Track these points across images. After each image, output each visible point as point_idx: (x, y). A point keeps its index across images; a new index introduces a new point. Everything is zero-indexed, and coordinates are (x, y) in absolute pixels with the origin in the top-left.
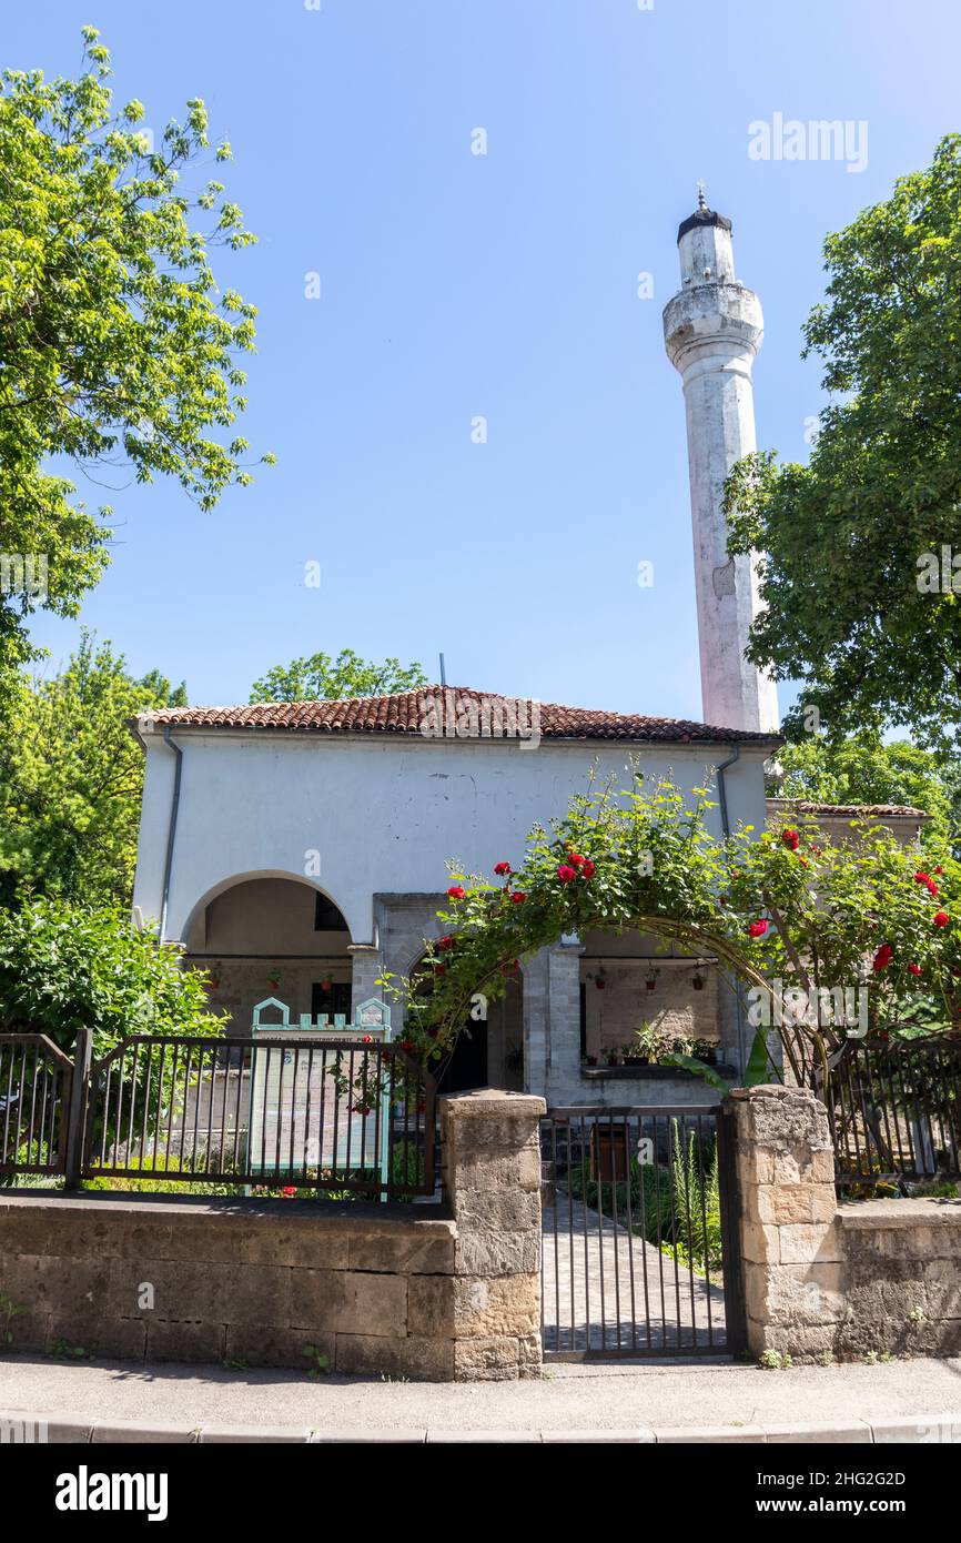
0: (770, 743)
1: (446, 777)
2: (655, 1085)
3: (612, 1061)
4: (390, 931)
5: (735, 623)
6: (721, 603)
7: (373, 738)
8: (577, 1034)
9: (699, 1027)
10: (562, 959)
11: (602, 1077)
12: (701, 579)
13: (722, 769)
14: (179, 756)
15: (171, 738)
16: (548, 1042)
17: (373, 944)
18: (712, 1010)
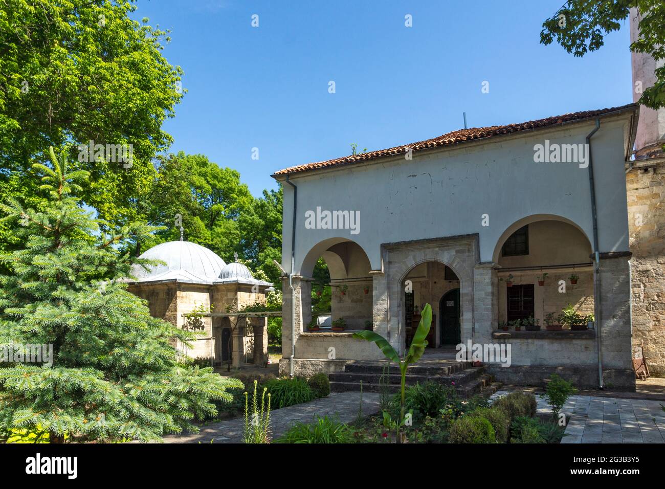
1: (415, 176)
4: (390, 263)
8: (490, 313)
10: (481, 271)
11: (505, 337)
13: (589, 137)
14: (295, 188)
15: (289, 181)
16: (473, 317)
17: (381, 270)
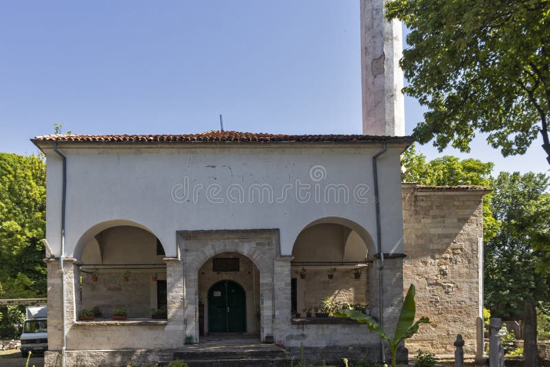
0: (406, 142)
1: (214, 167)
2: (332, 327)
3: (309, 315)
4: (186, 250)
5: (384, 90)
6: (376, 79)
7: (171, 146)
8: (290, 302)
9: (356, 298)
10: (281, 263)
11: (303, 323)
12: (365, 67)
13: (375, 158)
14: (64, 160)
15: (59, 150)
16: (273, 305)
17: (177, 257)
18: (363, 290)
